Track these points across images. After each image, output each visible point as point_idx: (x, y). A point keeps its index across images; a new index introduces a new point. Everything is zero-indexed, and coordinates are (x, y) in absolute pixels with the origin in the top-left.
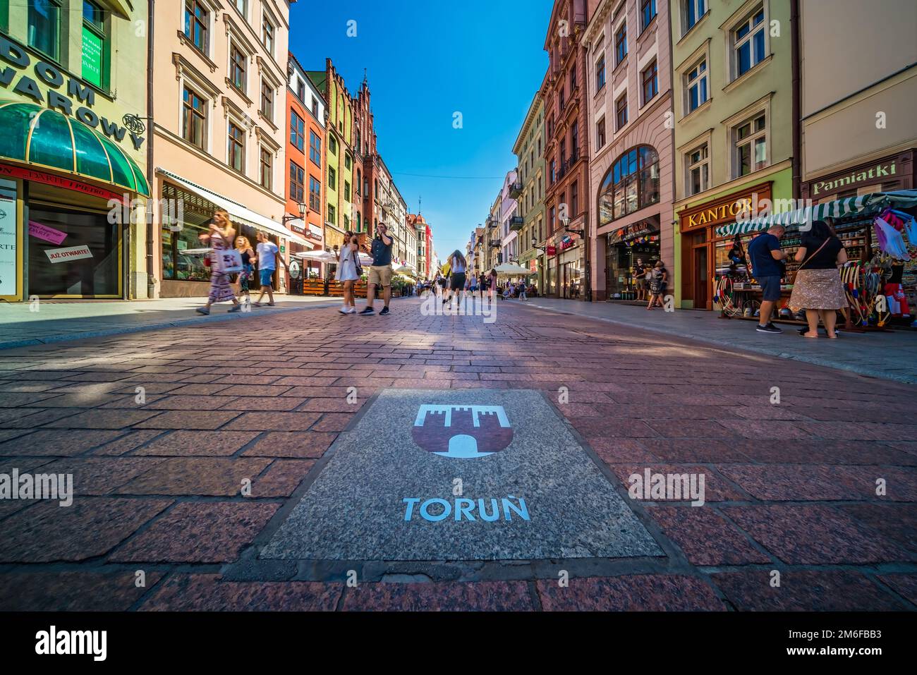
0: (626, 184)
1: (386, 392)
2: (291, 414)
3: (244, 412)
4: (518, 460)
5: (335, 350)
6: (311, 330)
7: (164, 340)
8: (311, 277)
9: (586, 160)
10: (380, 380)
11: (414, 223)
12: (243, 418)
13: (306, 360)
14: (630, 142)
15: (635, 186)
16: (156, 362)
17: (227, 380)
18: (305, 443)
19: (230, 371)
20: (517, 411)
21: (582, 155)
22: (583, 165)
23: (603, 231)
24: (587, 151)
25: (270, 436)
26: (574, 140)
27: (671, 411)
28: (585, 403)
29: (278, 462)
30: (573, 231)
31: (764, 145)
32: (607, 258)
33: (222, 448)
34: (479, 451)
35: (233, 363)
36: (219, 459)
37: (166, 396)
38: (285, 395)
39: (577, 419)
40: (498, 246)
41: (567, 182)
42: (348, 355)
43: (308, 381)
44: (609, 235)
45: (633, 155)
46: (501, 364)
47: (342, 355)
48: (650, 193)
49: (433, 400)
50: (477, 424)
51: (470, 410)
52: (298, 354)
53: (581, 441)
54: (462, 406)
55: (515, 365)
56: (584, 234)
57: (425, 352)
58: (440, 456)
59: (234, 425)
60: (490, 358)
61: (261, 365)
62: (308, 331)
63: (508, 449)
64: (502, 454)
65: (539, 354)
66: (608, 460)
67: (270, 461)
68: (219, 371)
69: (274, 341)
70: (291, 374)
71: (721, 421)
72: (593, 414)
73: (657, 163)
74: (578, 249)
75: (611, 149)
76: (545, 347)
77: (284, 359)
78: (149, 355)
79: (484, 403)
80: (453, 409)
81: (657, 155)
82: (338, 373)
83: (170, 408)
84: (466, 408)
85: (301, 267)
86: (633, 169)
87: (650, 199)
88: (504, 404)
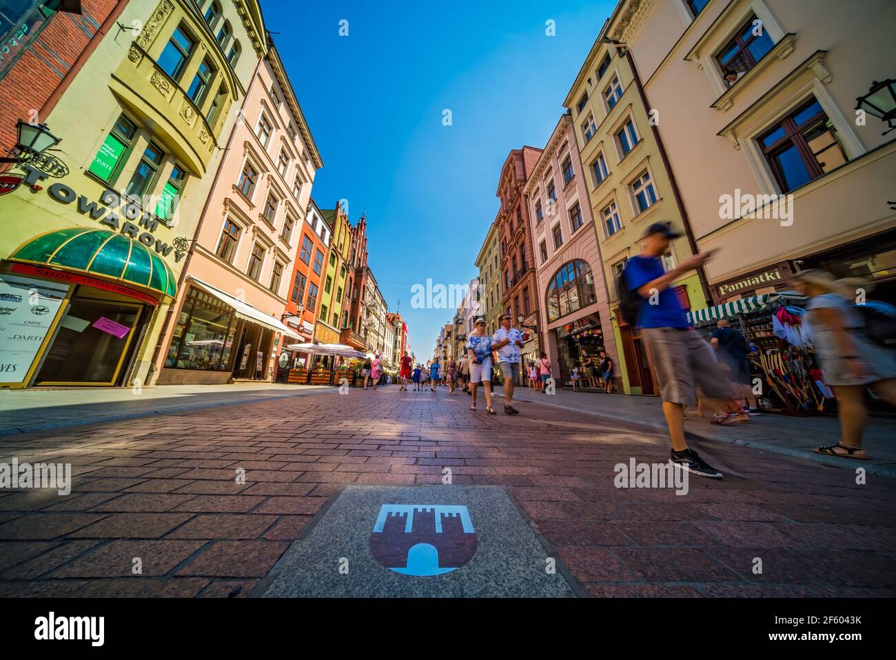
0: (567, 289)
1: (350, 488)
2: (246, 516)
3: (198, 514)
4: (483, 578)
5: (307, 440)
6: (287, 419)
7: (143, 429)
8: (297, 367)
9: (534, 270)
10: (344, 475)
11: (392, 320)
12: (193, 522)
13: (275, 451)
14: (567, 257)
15: (575, 290)
16: (126, 453)
17: (191, 475)
18: (251, 556)
19: (197, 464)
20: (482, 511)
21: (530, 267)
22: (531, 274)
23: (552, 326)
24: (533, 264)
25: (216, 547)
26: (523, 256)
27: (640, 510)
28: (550, 501)
29: (215, 584)
30: (527, 327)
31: (671, 258)
32: (559, 350)
33: (157, 565)
34: (440, 566)
35: (202, 455)
36: (148, 581)
37: (121, 493)
38: (244, 493)
39: (544, 522)
40: (464, 339)
41: (520, 287)
42: (317, 446)
43: (271, 476)
44: (558, 329)
45: (571, 267)
46: (466, 456)
47: (312, 446)
48: (588, 296)
49: (396, 499)
50: (439, 529)
51: (433, 510)
52: (268, 445)
53: (550, 551)
54: (424, 507)
55: (478, 458)
56: (537, 329)
57: (392, 443)
58: (396, 574)
59: (180, 533)
60: (455, 449)
61: (230, 457)
62: (284, 420)
63: (471, 562)
64: (465, 568)
65: (502, 444)
66: (583, 578)
67: (206, 582)
68: (186, 464)
69: (249, 430)
70: (257, 467)
71: (696, 523)
72: (561, 515)
73: (590, 272)
74: (533, 342)
75: (552, 262)
76: (507, 437)
77: (254, 450)
78: (122, 444)
79: (448, 502)
80: (416, 510)
81: (590, 267)
82: (304, 467)
83: (119, 509)
84: (428, 508)
85: (290, 358)
86: (572, 277)
87: (589, 300)
88: (467, 503)
